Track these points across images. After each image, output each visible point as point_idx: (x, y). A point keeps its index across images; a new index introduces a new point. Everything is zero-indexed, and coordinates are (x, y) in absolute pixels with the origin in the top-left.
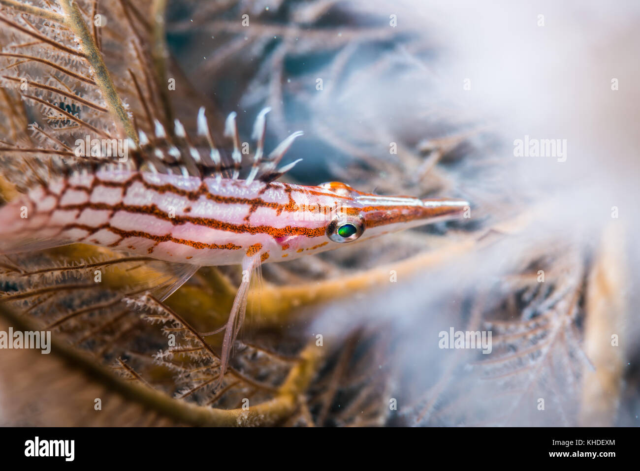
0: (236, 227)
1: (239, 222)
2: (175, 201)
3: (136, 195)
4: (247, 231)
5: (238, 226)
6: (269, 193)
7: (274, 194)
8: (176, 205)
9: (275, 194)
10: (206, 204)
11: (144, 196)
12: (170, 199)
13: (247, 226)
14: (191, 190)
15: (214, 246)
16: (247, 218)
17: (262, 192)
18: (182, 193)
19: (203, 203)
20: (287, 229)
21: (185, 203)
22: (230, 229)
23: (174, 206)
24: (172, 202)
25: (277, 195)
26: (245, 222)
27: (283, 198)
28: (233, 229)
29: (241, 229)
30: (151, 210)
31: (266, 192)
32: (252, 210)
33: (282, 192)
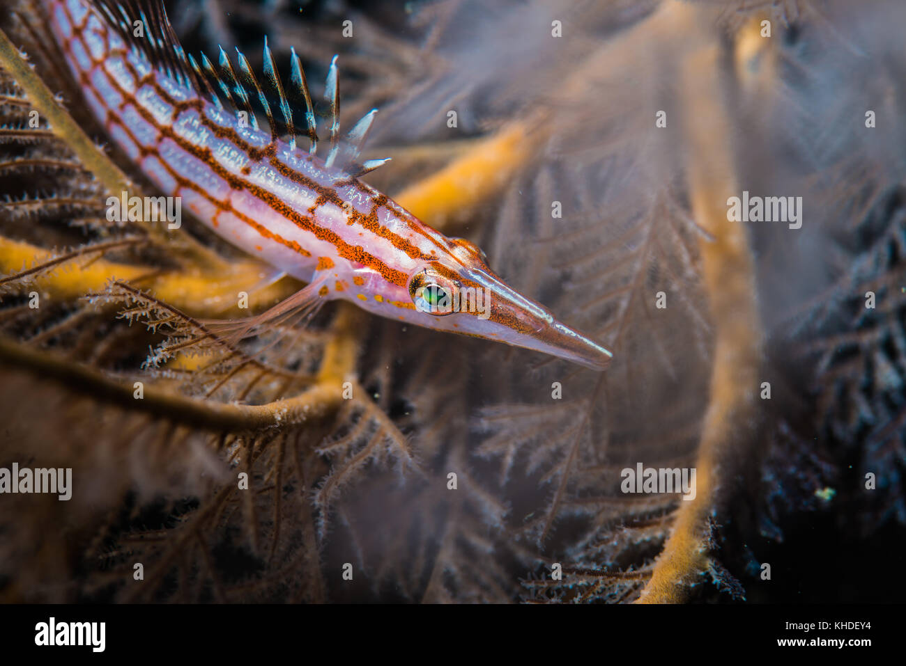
0: (299, 217)
1: (303, 213)
2: (234, 153)
3: (189, 126)
4: (312, 231)
5: (301, 217)
6: (349, 190)
7: (355, 194)
8: (233, 159)
9: (356, 196)
10: (268, 171)
11: (198, 133)
12: (226, 149)
13: (311, 222)
14: (254, 146)
15: (279, 239)
16: (312, 211)
17: (341, 185)
18: (242, 146)
19: (265, 169)
20: (358, 250)
21: (244, 160)
22: (292, 218)
23: (231, 160)
24: (229, 153)
25: (358, 197)
26: (310, 215)
27: (364, 205)
28: (295, 218)
29: (305, 223)
30: (204, 156)
31: (346, 188)
32: (321, 202)
33: (368, 199)
